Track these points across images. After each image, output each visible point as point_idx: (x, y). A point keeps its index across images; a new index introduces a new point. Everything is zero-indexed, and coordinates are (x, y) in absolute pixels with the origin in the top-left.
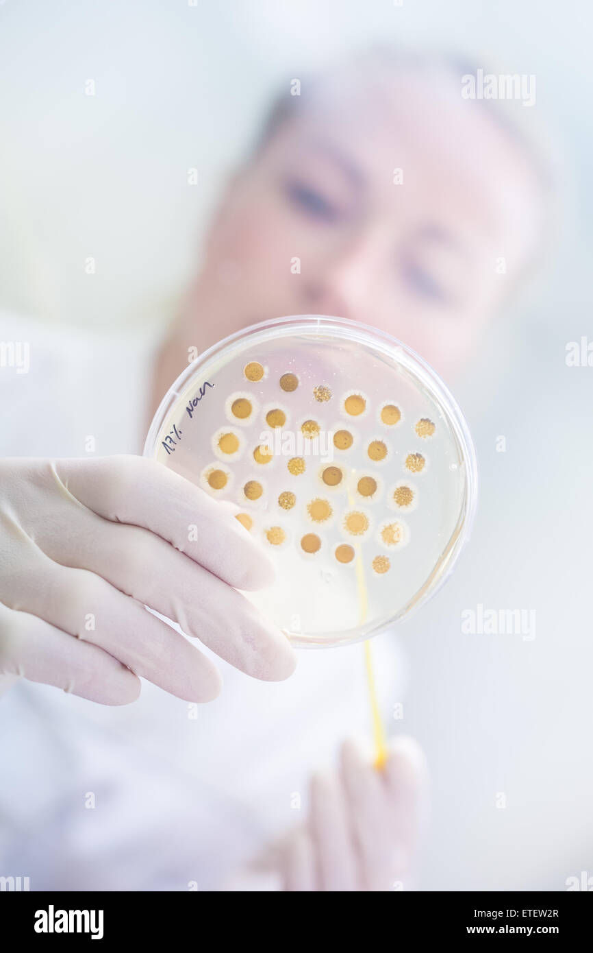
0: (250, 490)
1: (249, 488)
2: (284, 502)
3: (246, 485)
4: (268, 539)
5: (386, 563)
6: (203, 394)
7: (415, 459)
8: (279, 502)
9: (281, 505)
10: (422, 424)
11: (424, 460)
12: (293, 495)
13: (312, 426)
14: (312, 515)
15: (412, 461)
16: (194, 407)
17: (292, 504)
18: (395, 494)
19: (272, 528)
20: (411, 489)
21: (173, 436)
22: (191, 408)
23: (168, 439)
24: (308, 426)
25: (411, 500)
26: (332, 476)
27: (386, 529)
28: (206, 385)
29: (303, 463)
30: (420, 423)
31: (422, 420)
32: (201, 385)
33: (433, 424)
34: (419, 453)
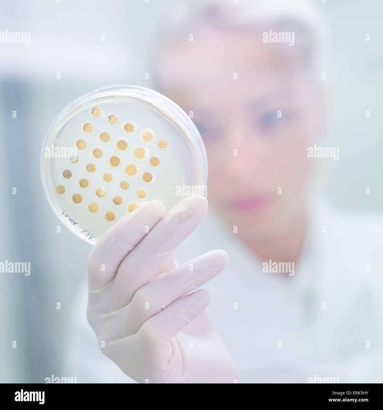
0: (117, 202)
1: (116, 202)
2: (125, 187)
3: (115, 203)
4: (143, 197)
5: (162, 142)
6: (67, 216)
7: (111, 119)
8: (125, 189)
9: (126, 189)
10: (94, 113)
11: (112, 115)
12: (122, 182)
13: (89, 167)
14: (133, 174)
15: (112, 121)
16: (73, 221)
17: (127, 183)
18: (127, 132)
19: (137, 195)
20: (126, 124)
21: (86, 234)
22: (73, 223)
23: (87, 236)
24: (89, 169)
25: (131, 124)
26: (115, 161)
27: (145, 139)
28: (64, 213)
29: (107, 174)
30: (94, 114)
31: (92, 113)
32: (63, 216)
33: (95, 108)
34: (108, 117)
